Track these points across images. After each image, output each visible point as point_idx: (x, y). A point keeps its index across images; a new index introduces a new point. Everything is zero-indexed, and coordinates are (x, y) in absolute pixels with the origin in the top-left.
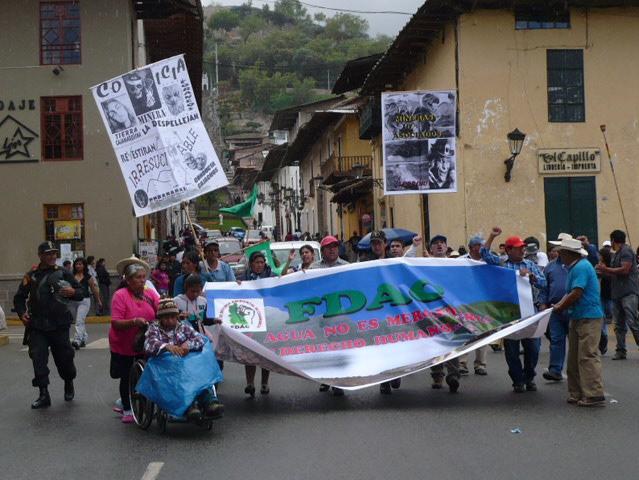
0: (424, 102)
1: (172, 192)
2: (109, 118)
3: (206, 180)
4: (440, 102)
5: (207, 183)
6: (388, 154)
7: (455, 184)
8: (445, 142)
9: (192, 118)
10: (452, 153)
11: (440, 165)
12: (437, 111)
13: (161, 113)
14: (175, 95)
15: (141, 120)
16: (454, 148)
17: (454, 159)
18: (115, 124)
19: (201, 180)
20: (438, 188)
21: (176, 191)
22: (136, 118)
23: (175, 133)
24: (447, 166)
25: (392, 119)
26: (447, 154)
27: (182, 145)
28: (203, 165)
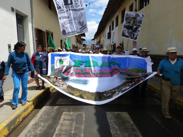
0: (136, 16)
1: (73, 32)
2: (57, 4)
3: (83, 29)
4: (140, 16)
5: (83, 31)
6: (124, 27)
7: (137, 39)
8: (138, 28)
9: (82, 9)
10: (139, 31)
11: (135, 33)
12: (138, 19)
13: (72, 6)
14: (77, 1)
15: (66, 7)
16: (140, 30)
17: (139, 33)
18: (58, 7)
19: (81, 29)
20: (133, 39)
21: (74, 31)
22: (64, 6)
23: (76, 13)
24: (137, 34)
25: (127, 19)
26: (137, 31)
27: (77, 18)
28: (83, 25)
